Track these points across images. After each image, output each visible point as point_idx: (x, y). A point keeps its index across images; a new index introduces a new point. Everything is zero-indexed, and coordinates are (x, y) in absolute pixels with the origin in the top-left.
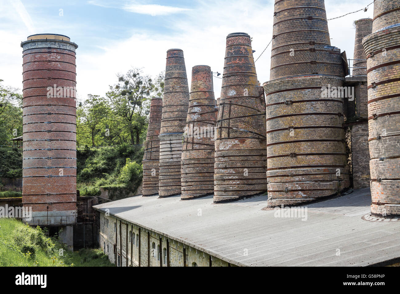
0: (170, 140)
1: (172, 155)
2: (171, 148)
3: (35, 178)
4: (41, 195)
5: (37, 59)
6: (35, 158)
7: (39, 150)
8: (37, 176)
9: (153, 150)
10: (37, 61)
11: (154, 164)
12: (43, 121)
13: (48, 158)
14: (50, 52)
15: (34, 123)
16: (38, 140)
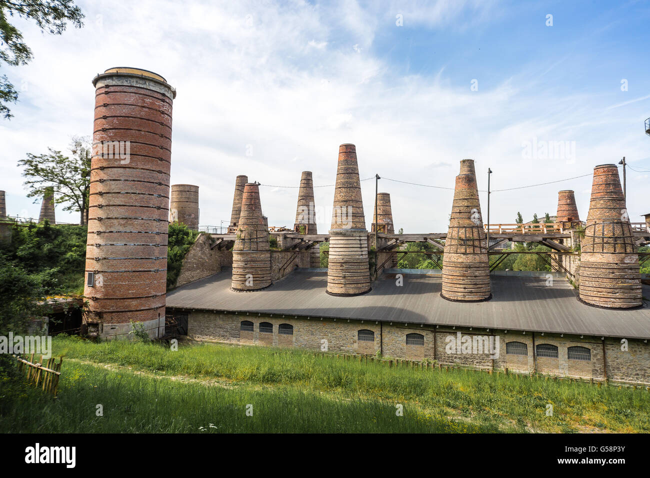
0: (360, 237)
1: (362, 251)
2: (361, 244)
3: (138, 273)
4: (146, 297)
5: (146, 103)
6: (138, 243)
7: (145, 232)
8: (140, 270)
9: (259, 240)
10: (147, 108)
11: (262, 256)
12: (152, 193)
13: (157, 245)
14: (163, 101)
15: (139, 194)
16: (144, 218)
